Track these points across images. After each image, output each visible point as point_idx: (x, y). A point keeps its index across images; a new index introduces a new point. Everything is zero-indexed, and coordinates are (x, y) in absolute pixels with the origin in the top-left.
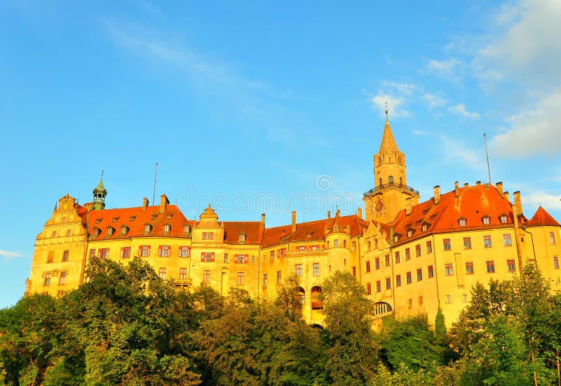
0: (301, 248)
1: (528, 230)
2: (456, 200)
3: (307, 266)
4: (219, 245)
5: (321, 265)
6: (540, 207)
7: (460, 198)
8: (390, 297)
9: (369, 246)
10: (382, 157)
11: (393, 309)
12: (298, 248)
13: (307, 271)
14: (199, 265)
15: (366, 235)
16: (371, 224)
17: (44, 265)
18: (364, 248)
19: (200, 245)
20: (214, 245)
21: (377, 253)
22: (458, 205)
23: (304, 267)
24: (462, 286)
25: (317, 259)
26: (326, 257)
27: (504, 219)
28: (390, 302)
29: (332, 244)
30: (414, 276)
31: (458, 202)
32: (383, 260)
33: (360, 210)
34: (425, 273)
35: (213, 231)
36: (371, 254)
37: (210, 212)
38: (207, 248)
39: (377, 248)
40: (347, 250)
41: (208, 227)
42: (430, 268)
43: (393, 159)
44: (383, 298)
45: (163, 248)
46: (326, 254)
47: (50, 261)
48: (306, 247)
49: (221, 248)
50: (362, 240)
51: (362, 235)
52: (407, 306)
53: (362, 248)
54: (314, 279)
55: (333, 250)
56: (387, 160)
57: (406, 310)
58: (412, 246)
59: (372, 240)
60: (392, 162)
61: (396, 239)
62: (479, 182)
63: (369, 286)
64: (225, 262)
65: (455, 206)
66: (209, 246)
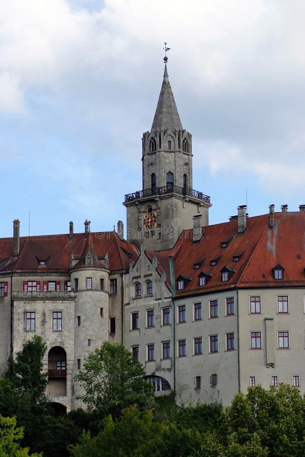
0: (30, 284)
2: (269, 233)
3: (44, 314)
5: (65, 315)
7: (276, 231)
8: (169, 370)
9: (138, 290)
10: (157, 140)
11: (172, 388)
12: (25, 283)
13: (44, 322)
15: (133, 273)
16: (143, 256)
18: (131, 292)
21: (151, 302)
22: (272, 243)
23: (39, 316)
24: (272, 365)
25: (59, 305)
26: (73, 304)
28: (168, 377)
29: (82, 285)
30: (206, 345)
31: (272, 237)
32: (158, 313)
33: (120, 224)
34: (222, 342)
36: (141, 302)
39: (150, 295)
40: (104, 294)
42: (230, 336)
43: (175, 145)
44: (157, 370)
46: (72, 299)
48: (38, 283)
50: (126, 279)
51: (127, 272)
52: (193, 385)
53: (126, 291)
54: (55, 335)
55: (84, 293)
56: (165, 145)
57: (192, 391)
58: (205, 301)
59: (142, 281)
60: (172, 149)
61: (181, 285)
63: (135, 349)
65: (269, 244)
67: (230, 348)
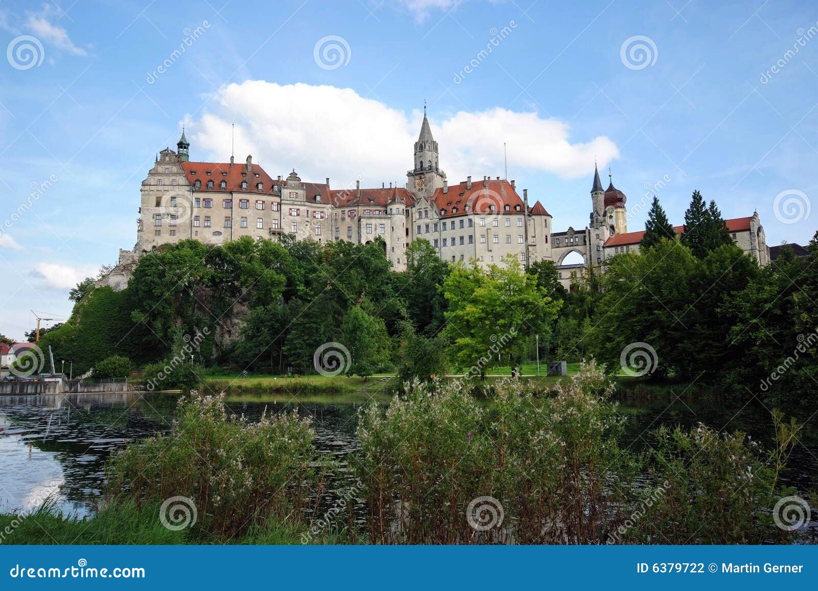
0: (367, 211)
1: (533, 217)
3: (376, 225)
4: (303, 203)
5: (386, 226)
6: (538, 201)
9: (420, 215)
12: (365, 210)
13: (376, 229)
14: (288, 218)
15: (417, 207)
16: (423, 199)
17: (152, 208)
18: (416, 216)
19: (288, 202)
20: (299, 203)
21: (427, 221)
23: (373, 226)
24: (491, 251)
25: (383, 221)
26: (389, 221)
27: (518, 208)
29: (394, 211)
30: (458, 241)
32: (432, 226)
33: (406, 184)
34: (466, 239)
35: (297, 192)
36: (422, 221)
37: (294, 176)
38: (293, 205)
39: (427, 217)
40: (404, 216)
41: (293, 188)
42: (471, 237)
43: (431, 148)
45: (243, 201)
46: (389, 218)
47: (158, 204)
48: (371, 210)
49: (305, 205)
50: (414, 210)
51: (415, 207)
52: (451, 260)
53: (414, 215)
55: (395, 216)
56: (426, 148)
58: (457, 220)
59: (422, 210)
60: (430, 150)
61: (443, 213)
62: (498, 178)
64: (308, 217)
66: (295, 203)
67: (471, 242)
